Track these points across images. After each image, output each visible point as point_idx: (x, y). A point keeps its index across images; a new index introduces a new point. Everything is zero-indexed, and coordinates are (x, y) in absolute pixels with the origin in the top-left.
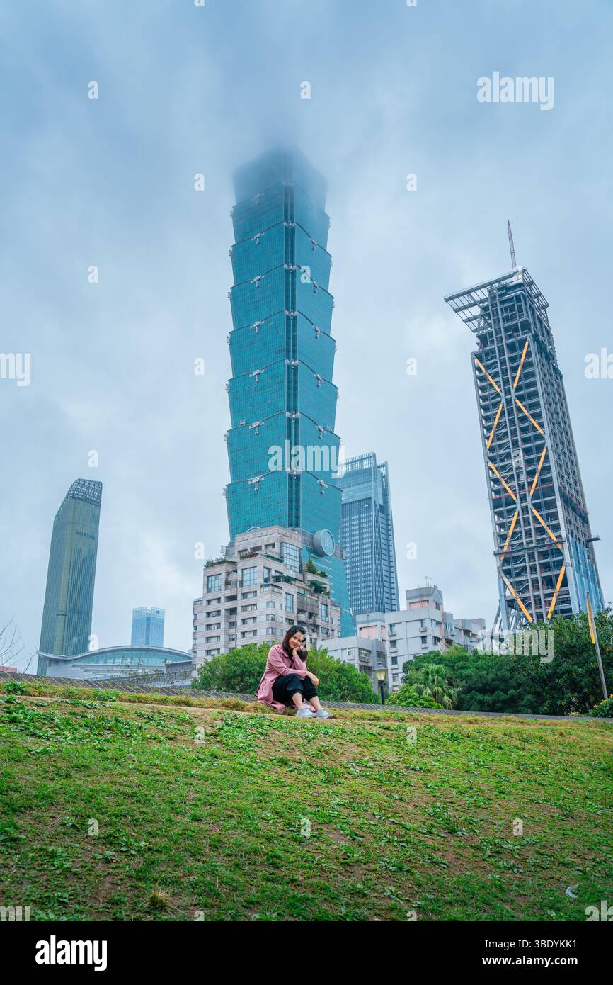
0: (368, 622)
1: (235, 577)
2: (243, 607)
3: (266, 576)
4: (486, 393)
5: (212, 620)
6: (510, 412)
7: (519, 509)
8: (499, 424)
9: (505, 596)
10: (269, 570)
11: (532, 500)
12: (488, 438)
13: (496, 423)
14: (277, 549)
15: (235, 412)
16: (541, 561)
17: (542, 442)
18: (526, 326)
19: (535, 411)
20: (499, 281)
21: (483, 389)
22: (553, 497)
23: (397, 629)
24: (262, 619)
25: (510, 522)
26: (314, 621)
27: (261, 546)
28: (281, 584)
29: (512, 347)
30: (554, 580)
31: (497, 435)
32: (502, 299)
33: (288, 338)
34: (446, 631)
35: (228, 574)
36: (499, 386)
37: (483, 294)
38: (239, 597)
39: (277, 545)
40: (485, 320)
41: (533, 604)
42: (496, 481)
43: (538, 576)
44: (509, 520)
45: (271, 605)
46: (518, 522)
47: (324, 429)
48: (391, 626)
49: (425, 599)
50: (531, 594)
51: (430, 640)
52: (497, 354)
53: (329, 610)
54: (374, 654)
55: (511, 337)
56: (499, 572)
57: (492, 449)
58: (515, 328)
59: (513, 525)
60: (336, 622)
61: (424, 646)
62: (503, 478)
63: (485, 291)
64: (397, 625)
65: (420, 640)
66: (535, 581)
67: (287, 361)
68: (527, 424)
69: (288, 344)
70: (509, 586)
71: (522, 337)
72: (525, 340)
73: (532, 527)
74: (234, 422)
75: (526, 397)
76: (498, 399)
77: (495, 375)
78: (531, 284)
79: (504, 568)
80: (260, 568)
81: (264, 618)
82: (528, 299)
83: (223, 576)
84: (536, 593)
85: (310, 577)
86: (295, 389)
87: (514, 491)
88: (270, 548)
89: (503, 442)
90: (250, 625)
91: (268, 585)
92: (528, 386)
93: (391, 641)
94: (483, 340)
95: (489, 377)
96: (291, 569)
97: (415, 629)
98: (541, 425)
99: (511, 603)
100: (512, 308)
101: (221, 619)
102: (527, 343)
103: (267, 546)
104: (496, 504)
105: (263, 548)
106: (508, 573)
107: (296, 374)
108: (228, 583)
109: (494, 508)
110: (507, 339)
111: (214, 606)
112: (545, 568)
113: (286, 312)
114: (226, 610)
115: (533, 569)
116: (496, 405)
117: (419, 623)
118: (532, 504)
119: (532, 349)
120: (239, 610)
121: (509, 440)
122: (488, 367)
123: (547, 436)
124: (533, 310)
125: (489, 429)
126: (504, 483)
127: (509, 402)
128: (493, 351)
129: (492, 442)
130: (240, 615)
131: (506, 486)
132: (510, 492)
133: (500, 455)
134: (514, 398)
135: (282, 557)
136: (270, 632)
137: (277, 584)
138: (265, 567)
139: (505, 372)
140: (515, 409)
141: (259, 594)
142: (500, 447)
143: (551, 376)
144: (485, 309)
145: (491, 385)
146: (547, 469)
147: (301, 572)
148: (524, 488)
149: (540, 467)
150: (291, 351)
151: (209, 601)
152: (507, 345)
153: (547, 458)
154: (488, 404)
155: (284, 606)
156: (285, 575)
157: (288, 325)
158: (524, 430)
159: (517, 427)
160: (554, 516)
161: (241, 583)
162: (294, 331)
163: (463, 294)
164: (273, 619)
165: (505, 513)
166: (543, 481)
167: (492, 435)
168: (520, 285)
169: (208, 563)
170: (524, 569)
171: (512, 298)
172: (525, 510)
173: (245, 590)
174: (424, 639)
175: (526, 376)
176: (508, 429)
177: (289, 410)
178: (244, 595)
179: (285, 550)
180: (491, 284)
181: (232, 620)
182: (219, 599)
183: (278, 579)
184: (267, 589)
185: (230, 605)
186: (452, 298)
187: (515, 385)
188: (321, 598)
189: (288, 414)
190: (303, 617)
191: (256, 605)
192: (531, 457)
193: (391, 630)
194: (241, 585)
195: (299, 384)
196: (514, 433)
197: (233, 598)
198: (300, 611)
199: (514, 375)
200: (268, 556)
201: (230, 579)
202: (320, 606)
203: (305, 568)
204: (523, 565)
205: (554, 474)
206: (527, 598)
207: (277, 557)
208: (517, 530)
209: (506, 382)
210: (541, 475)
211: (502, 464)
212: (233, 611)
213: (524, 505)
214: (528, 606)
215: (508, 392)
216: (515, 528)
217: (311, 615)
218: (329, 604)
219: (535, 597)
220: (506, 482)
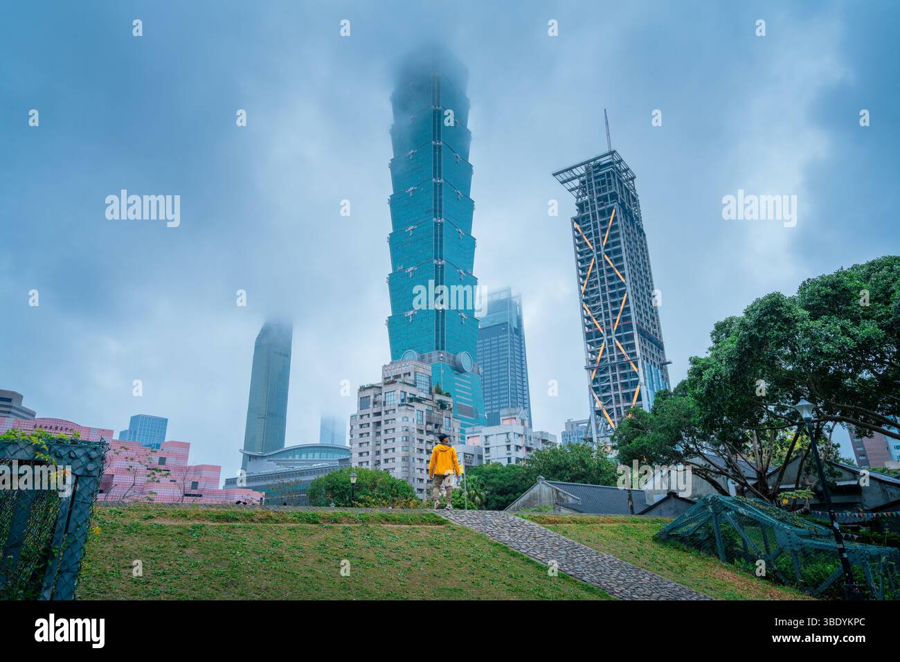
0: (474, 433)
1: (381, 398)
2: (385, 421)
3: (403, 397)
4: (582, 250)
5: (364, 430)
6: (600, 265)
7: (605, 340)
8: (591, 274)
9: (594, 407)
10: (405, 393)
11: (615, 333)
12: (583, 285)
13: (589, 273)
14: (412, 377)
15: (395, 260)
16: (621, 381)
17: (624, 288)
18: (614, 196)
19: (619, 264)
20: (594, 160)
21: (580, 246)
22: (631, 332)
23: (490, 439)
24: (399, 430)
25: (599, 351)
26: (439, 430)
27: (400, 375)
28: (414, 404)
29: (602, 213)
30: (631, 396)
31: (590, 282)
32: (596, 175)
33: (436, 201)
34: (526, 441)
35: (375, 396)
36: (592, 244)
37: (582, 170)
38: (383, 413)
39: (412, 374)
40: (583, 191)
41: (615, 415)
42: (589, 318)
43: (620, 392)
44: (598, 349)
45: (405, 419)
46: (605, 350)
47: (465, 272)
48: (486, 437)
49: (513, 416)
50: (614, 407)
51: (513, 448)
52: (591, 219)
53: (451, 421)
54: (476, 457)
55: (602, 205)
56: (590, 389)
57: (586, 293)
58: (605, 198)
59: (601, 352)
60: (457, 430)
61: (508, 452)
62: (594, 316)
63: (583, 167)
64: (490, 437)
65: (506, 447)
66: (617, 396)
67: (434, 219)
68: (613, 274)
69: (435, 205)
70: (597, 399)
71: (610, 205)
72: (612, 208)
73: (615, 354)
74: (394, 268)
75: (612, 253)
76: (591, 255)
77: (589, 236)
78: (620, 161)
79: (594, 386)
80: (398, 392)
81: (400, 429)
82: (616, 174)
83: (372, 397)
84: (618, 406)
85: (437, 397)
86: (441, 242)
87: (602, 327)
88: (407, 376)
89: (595, 288)
90: (390, 434)
91: (404, 405)
92: (615, 244)
93: (486, 449)
94: (581, 207)
95: (584, 237)
96: (422, 391)
97: (502, 440)
98: (623, 275)
99: (599, 413)
100: (603, 182)
101: (370, 429)
102: (614, 210)
103: (405, 374)
104: (588, 336)
105: (402, 375)
106: (596, 389)
107: (441, 229)
108: (375, 403)
109: (587, 339)
110: (599, 206)
111: (365, 420)
112: (626, 386)
113: (434, 180)
114: (374, 423)
115: (616, 387)
116: (589, 259)
117: (505, 435)
118: (616, 337)
119: (618, 215)
120: (383, 423)
121: (598, 287)
122: (584, 229)
123: (628, 284)
124: (621, 183)
125: (584, 277)
126: (594, 320)
127: (599, 257)
128: (588, 216)
129: (586, 288)
130: (384, 426)
131: (596, 322)
132: (598, 325)
133: (593, 299)
134: (603, 254)
135: (416, 383)
136: (405, 439)
137: (411, 404)
138: (402, 391)
139: (596, 233)
140: (604, 263)
141: (397, 411)
142: (592, 291)
143: (635, 234)
144: (583, 182)
145: (586, 244)
146: (627, 310)
147: (430, 393)
148: (609, 324)
149: (622, 308)
150: (438, 212)
151: (361, 416)
152: (599, 212)
153: (627, 301)
154: (583, 257)
155: (415, 420)
156: (417, 397)
157: (436, 190)
158: (610, 279)
159: (605, 277)
160: (632, 346)
161: (385, 402)
162: (440, 195)
163: (566, 170)
164: (407, 430)
165: (595, 344)
166: (624, 319)
167: (586, 282)
168: (611, 163)
169: (361, 388)
170: (609, 387)
171: (604, 174)
172: (610, 341)
173: (387, 408)
174: (508, 447)
175: (613, 236)
176: (598, 278)
177: (436, 258)
178: (387, 412)
179: (418, 377)
180: (588, 162)
181: (378, 430)
182: (369, 415)
183: (411, 400)
184: (402, 408)
185: (377, 419)
186: (558, 173)
187: (604, 244)
188: (445, 413)
189: (435, 261)
190: (430, 428)
191: (394, 419)
192: (616, 300)
193: (486, 440)
194: (385, 405)
195: (444, 238)
196: (602, 281)
197: (379, 414)
198: (428, 423)
199: (603, 235)
200: (405, 383)
201: (377, 400)
202: (444, 419)
203: (433, 390)
204: (608, 383)
205: (633, 314)
206: (610, 409)
207: (412, 383)
208: (604, 357)
209: (597, 241)
210: (622, 314)
211: (593, 305)
212: (378, 424)
213: (609, 337)
214: (612, 416)
215: (598, 249)
216: (602, 355)
217: (437, 426)
218: (451, 416)
219: (617, 408)
220: (596, 319)
